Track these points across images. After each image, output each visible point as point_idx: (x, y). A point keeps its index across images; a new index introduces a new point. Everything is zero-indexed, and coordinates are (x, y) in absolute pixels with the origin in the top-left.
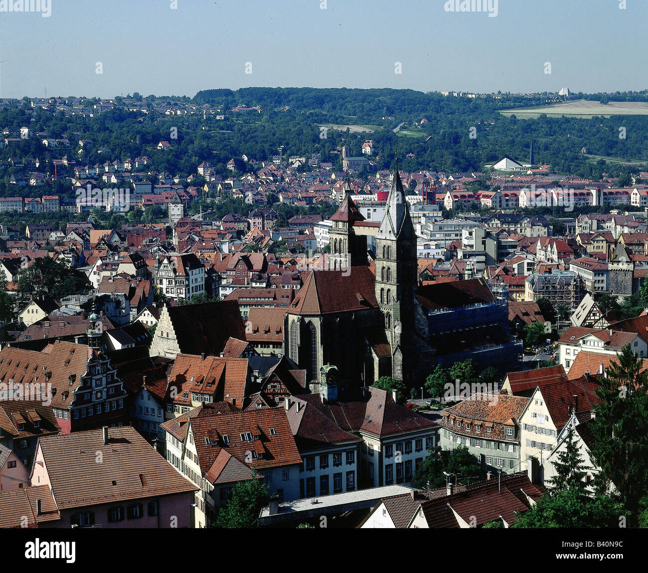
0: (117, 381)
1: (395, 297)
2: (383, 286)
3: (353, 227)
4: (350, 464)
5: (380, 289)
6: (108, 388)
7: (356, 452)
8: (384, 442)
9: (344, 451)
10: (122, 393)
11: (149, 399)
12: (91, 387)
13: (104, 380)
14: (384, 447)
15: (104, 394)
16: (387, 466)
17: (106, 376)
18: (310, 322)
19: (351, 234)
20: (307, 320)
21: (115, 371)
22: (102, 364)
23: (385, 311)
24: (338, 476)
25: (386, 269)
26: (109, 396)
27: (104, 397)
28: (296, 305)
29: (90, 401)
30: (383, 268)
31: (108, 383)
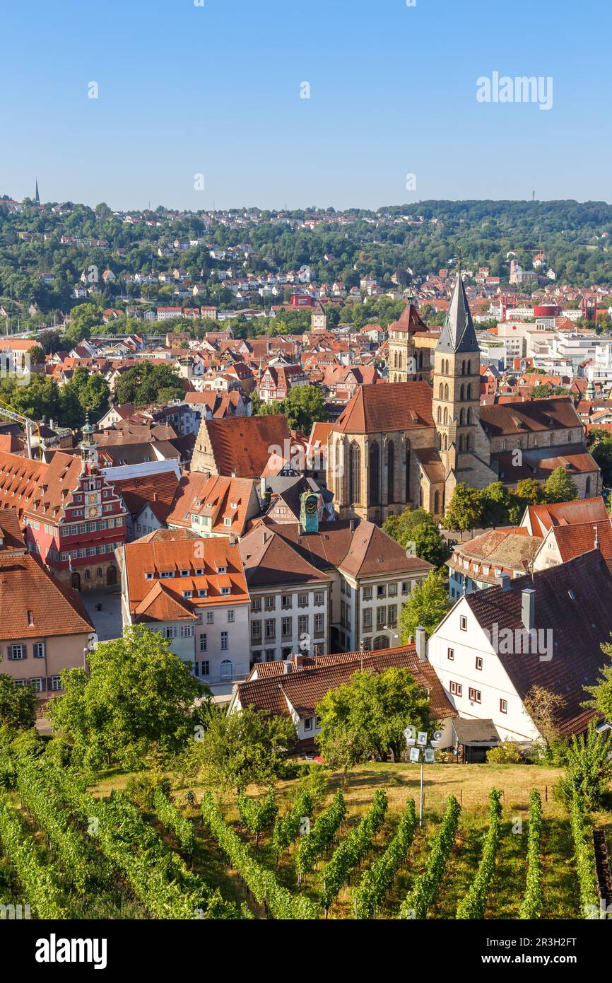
0: (116, 498)
1: (452, 417)
2: (440, 403)
3: (413, 338)
4: (319, 606)
5: (437, 407)
6: (103, 505)
7: (326, 592)
8: (361, 582)
9: (312, 590)
10: (121, 511)
11: (152, 518)
12: (83, 503)
13: (99, 496)
14: (361, 589)
15: (100, 510)
16: (365, 610)
17: (102, 493)
18: (354, 442)
19: (411, 346)
20: (350, 438)
21: (113, 487)
22: (97, 479)
23: (442, 433)
24: (303, 619)
25: (444, 385)
26: (104, 514)
27: (100, 514)
28: (341, 421)
29: (82, 518)
30: (441, 384)
31: (103, 499)
